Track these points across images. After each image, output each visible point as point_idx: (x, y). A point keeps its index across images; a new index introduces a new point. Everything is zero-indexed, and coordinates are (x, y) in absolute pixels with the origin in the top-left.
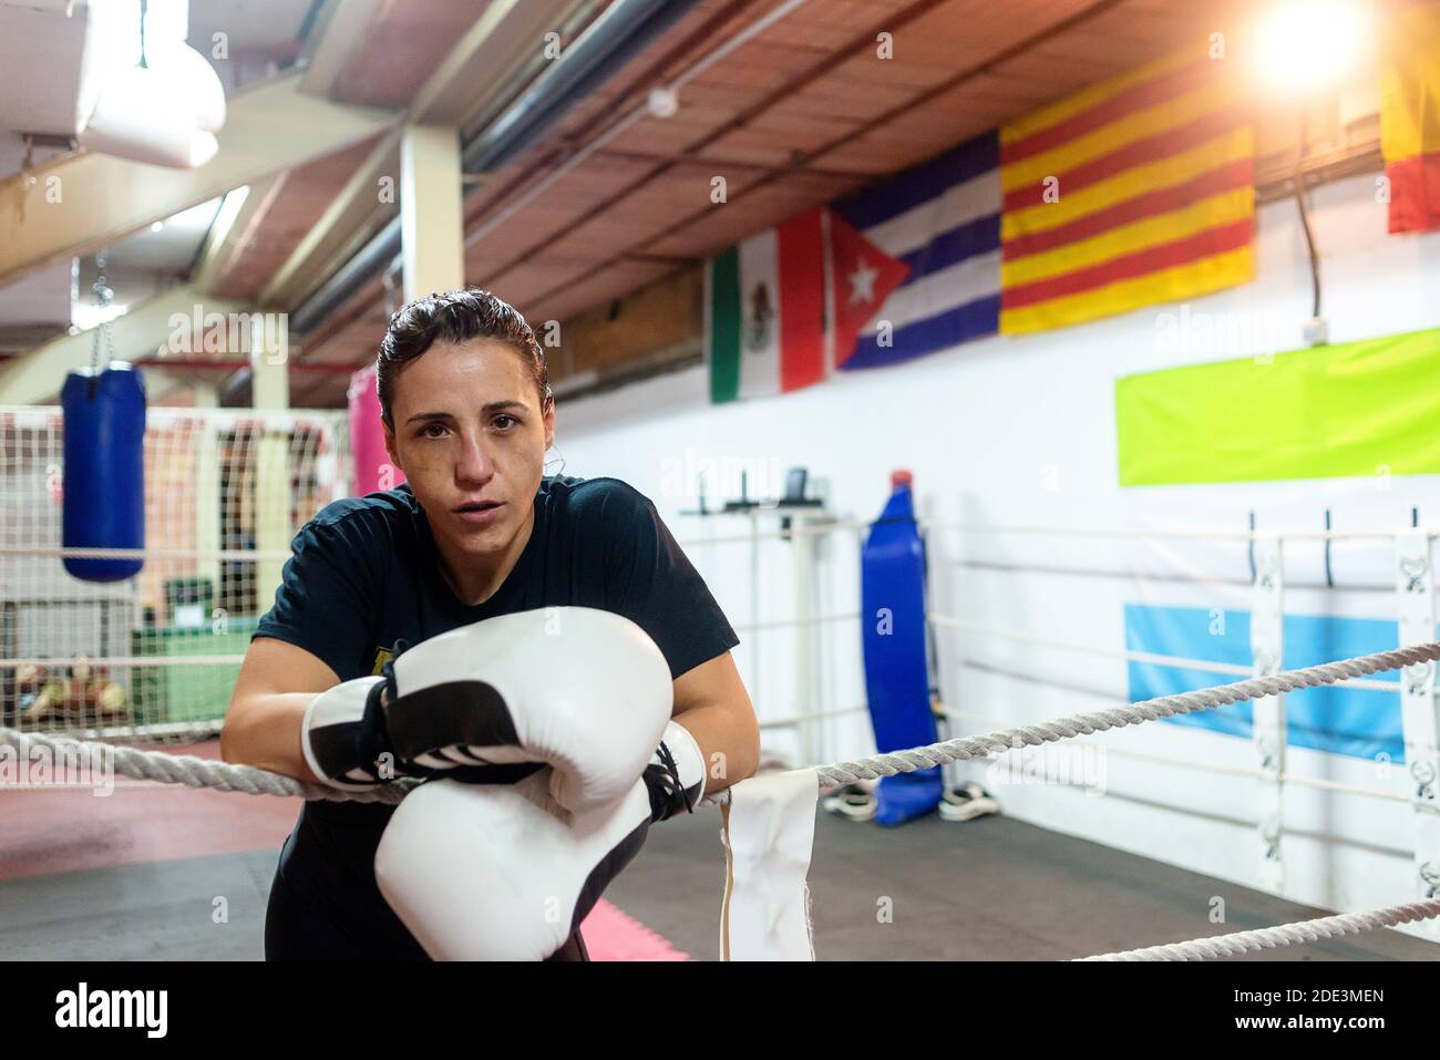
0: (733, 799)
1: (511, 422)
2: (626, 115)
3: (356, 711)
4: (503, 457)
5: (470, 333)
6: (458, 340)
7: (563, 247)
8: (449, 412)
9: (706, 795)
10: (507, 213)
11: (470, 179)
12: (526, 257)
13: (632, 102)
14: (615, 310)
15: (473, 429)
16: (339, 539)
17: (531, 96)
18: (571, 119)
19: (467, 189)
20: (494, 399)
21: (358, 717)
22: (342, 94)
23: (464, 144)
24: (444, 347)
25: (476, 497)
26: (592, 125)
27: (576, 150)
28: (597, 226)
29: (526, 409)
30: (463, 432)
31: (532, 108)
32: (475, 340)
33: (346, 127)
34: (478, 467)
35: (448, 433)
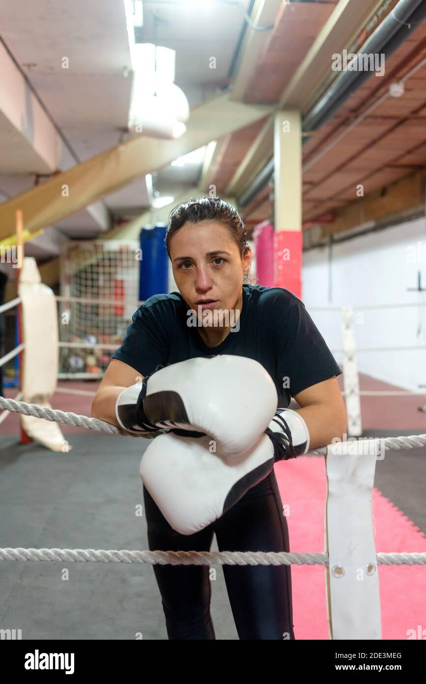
0: (328, 452)
1: (222, 261)
2: (379, 98)
3: (134, 399)
4: (218, 279)
5: (202, 218)
6: (196, 222)
7: (355, 164)
8: (191, 257)
9: (310, 450)
10: (328, 148)
11: (306, 134)
12: (340, 168)
13: (382, 90)
14: (383, 191)
15: (202, 264)
16: (150, 314)
17: (330, 93)
18: (352, 101)
19: (304, 140)
20: (212, 250)
21: (135, 402)
22: (248, 99)
23: (303, 118)
24: (190, 225)
25: (204, 297)
26: (364, 104)
27: (356, 117)
28: (372, 153)
29: (229, 254)
30: (198, 266)
31: (331, 98)
32: (205, 221)
33: (250, 114)
34: (204, 283)
35: (192, 266)
